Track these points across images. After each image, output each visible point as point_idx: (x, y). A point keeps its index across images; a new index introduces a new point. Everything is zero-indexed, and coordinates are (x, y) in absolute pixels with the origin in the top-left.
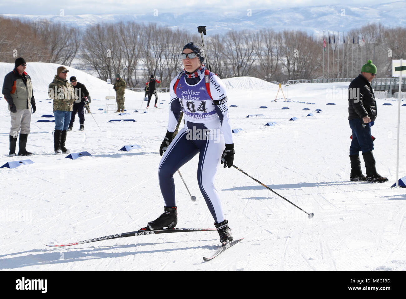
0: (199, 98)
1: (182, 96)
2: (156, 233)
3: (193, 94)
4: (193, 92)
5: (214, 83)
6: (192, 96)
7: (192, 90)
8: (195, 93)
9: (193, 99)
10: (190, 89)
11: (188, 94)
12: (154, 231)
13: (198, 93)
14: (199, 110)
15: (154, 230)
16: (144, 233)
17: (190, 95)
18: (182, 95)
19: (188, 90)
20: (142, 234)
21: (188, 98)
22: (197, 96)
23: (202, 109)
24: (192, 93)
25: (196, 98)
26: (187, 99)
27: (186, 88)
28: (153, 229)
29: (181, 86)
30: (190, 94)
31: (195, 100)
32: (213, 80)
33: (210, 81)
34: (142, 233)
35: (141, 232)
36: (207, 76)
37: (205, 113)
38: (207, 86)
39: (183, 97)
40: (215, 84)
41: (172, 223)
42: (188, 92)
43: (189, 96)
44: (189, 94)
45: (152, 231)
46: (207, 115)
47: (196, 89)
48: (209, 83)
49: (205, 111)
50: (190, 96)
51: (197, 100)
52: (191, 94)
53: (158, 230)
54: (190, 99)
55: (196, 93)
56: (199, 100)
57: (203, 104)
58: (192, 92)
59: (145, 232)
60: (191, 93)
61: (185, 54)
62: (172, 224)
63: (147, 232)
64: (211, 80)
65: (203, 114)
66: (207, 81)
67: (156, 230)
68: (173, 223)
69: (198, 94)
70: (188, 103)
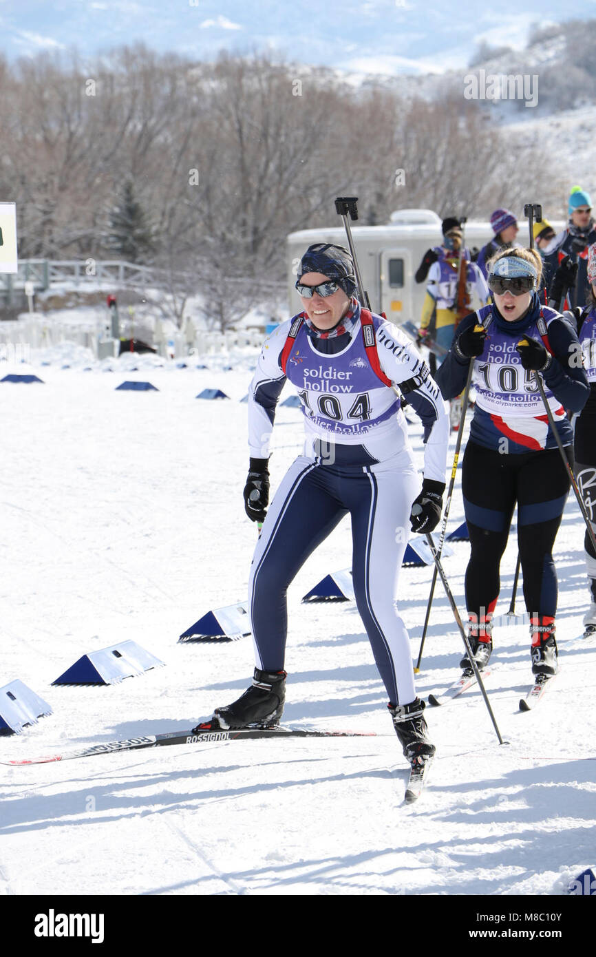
0: (351, 387)
1: (305, 383)
2: (232, 737)
3: (335, 378)
4: (335, 373)
5: (389, 344)
6: (332, 382)
7: (331, 368)
8: (339, 374)
9: (335, 389)
10: (326, 364)
11: (320, 377)
12: (228, 732)
13: (348, 374)
14: (351, 415)
15: (230, 729)
16: (207, 737)
17: (325, 380)
18: (305, 379)
19: (321, 367)
20: (203, 740)
21: (323, 388)
22: (345, 383)
23: (359, 412)
24: (333, 375)
25: (344, 388)
26: (320, 391)
27: (315, 362)
28: (228, 728)
29: (299, 355)
30: (326, 377)
31: (341, 391)
32: (384, 337)
33: (378, 337)
34: (202, 738)
35: (202, 735)
36: (368, 328)
37: (366, 420)
38: (371, 354)
39: (307, 385)
40: (393, 345)
41: (271, 713)
42: (319, 373)
43: (325, 384)
44: (323, 378)
45: (224, 733)
46: (371, 425)
47: (341, 364)
48: (375, 345)
49: (365, 417)
50: (327, 382)
51: (346, 392)
52: (330, 377)
53: (239, 729)
54: (328, 390)
55: (343, 374)
56: (351, 392)
57: (363, 400)
58: (330, 372)
59: (209, 734)
60: (328, 375)
61: (310, 287)
62: (271, 716)
63: (213, 734)
64: (381, 337)
65: (361, 425)
66: (369, 343)
67: (235, 729)
68: (275, 713)
69: (348, 378)
70: (322, 402)
